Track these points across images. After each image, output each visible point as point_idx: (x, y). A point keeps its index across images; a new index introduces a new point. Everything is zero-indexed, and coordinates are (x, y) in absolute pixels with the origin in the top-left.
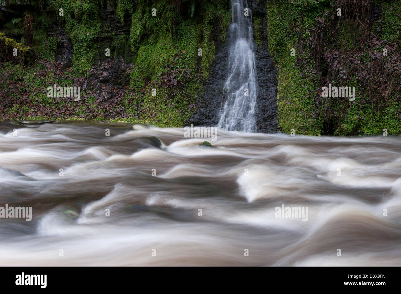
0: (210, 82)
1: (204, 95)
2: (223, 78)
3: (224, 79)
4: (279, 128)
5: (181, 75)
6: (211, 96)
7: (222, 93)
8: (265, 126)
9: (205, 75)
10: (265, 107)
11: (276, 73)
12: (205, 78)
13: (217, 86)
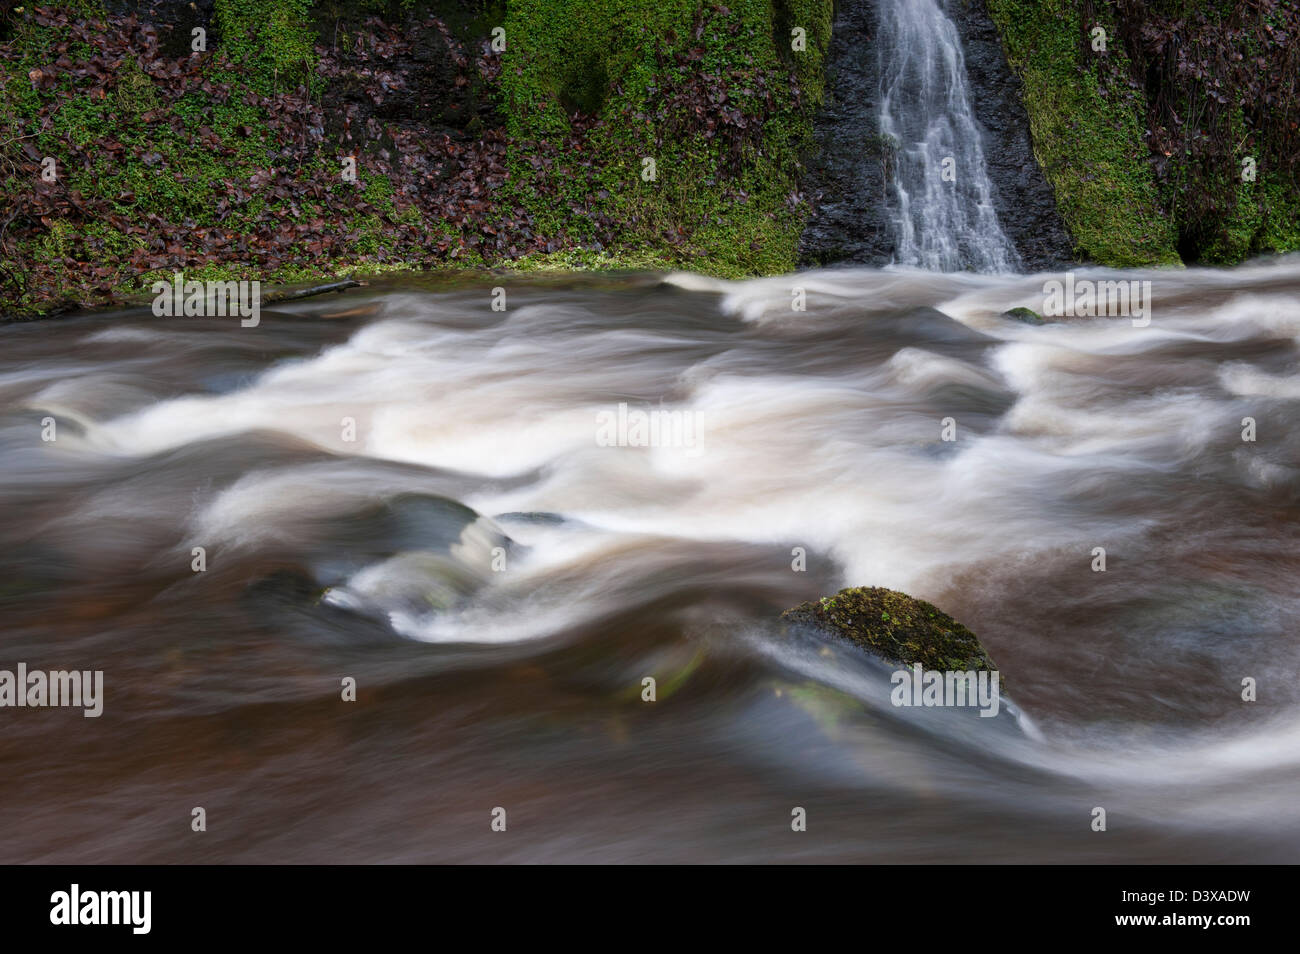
0: (832, 114)
1: (824, 159)
2: (867, 101)
3: (869, 106)
4: (1078, 254)
5: (747, 92)
6: (849, 164)
7: (878, 152)
8: (1037, 250)
9: (816, 93)
10: (1020, 191)
11: (1018, 85)
12: (817, 104)
13: (856, 128)
